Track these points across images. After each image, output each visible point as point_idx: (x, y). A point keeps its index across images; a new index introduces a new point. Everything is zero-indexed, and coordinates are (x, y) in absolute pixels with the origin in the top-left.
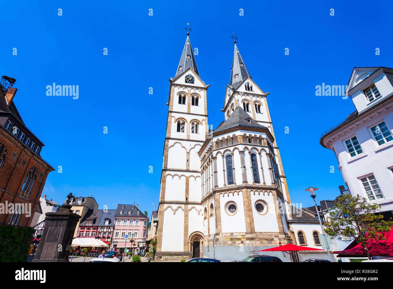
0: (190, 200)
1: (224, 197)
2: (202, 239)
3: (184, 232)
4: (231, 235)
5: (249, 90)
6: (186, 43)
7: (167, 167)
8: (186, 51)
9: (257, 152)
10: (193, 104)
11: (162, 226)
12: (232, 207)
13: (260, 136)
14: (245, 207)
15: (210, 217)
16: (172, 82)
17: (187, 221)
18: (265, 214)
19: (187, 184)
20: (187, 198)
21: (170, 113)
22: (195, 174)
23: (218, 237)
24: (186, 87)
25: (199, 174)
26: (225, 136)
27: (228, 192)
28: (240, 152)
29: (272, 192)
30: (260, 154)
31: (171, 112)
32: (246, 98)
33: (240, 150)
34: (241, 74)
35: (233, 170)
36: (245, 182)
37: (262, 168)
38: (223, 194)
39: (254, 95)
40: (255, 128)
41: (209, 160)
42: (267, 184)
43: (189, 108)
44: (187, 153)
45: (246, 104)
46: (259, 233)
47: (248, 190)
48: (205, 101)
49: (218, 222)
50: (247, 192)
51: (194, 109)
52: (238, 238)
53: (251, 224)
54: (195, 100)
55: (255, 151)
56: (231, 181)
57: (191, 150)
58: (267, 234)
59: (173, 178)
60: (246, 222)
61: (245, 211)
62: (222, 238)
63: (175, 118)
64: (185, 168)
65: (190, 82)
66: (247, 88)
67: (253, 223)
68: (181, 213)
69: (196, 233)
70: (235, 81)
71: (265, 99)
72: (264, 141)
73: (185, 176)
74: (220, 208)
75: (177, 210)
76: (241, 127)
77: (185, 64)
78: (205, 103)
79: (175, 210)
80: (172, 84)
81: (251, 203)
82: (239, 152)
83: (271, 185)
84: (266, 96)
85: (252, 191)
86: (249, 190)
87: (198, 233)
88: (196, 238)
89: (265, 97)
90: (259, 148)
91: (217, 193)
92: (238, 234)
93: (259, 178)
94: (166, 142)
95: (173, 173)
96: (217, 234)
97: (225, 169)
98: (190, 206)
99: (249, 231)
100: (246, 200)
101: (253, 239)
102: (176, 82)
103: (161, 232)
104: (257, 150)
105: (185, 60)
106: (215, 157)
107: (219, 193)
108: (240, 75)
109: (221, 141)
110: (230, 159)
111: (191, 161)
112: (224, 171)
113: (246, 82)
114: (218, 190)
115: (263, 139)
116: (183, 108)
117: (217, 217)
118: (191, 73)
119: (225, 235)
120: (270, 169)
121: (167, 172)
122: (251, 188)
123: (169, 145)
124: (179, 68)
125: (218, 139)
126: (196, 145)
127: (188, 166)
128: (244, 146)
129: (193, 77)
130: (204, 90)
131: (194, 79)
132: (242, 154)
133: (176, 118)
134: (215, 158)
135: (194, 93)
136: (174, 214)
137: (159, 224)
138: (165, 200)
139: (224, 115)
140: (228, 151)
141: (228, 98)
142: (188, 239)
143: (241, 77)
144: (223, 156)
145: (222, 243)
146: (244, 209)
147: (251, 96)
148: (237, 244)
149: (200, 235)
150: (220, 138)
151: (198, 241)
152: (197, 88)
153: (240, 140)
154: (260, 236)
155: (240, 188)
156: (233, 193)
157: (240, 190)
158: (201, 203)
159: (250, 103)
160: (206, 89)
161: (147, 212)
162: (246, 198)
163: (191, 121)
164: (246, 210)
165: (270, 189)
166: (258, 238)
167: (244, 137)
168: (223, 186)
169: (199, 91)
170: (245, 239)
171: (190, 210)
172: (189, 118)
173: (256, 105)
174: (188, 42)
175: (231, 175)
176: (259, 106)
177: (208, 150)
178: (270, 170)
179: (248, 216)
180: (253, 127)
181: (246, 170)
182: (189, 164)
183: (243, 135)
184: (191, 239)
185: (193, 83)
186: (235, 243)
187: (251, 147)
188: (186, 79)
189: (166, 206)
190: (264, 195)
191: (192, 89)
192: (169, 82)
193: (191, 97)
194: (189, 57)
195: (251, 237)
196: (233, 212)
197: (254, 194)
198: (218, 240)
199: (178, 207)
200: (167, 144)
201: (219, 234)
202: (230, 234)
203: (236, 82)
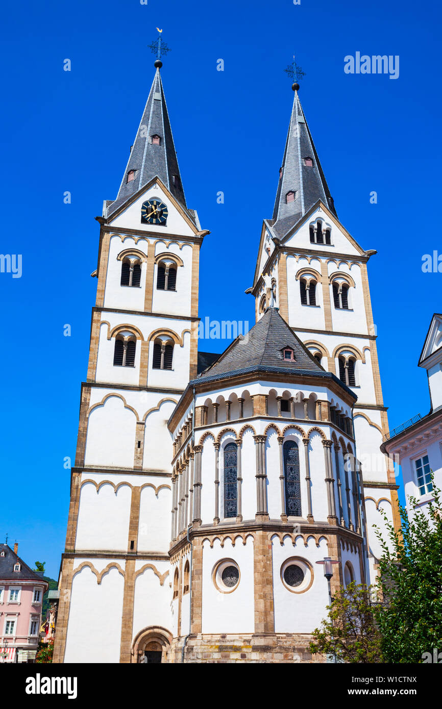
0: (141, 548)
1: (212, 547)
2: (167, 645)
3: (122, 628)
4: (221, 639)
5: (320, 241)
6: (152, 94)
7: (83, 463)
8: (150, 121)
9: (301, 438)
10: (160, 286)
11: (67, 612)
12: (230, 573)
13: (313, 396)
14: (256, 574)
15: (184, 593)
16: (106, 221)
17: (130, 600)
18: (304, 592)
19: (135, 506)
20: (132, 543)
21: (95, 314)
22: (157, 481)
23: (192, 643)
24: (144, 235)
25: (168, 481)
26: (226, 394)
27: (222, 537)
28: (257, 438)
29: (326, 538)
30: (307, 442)
31: (100, 310)
32: (308, 266)
33: (258, 434)
34: (302, 191)
35: (238, 482)
36: (263, 513)
37: (308, 479)
38: (211, 541)
39: (332, 257)
40: (298, 375)
41: (189, 450)
42: (317, 518)
43: (149, 299)
44: (138, 423)
45: (308, 283)
46: (285, 635)
47: (268, 533)
48: (193, 277)
49: (194, 608)
50: (264, 538)
51: (163, 300)
52: (236, 646)
53: (266, 614)
54: (167, 274)
55: (296, 435)
56: (231, 509)
57: (149, 417)
58: (303, 638)
59: (98, 491)
60: (256, 611)
61: (256, 583)
62: (201, 645)
63: (109, 326)
64: (130, 464)
65: (154, 220)
66: (315, 234)
67: (272, 612)
68: (115, 581)
69: (151, 631)
70: (286, 212)
71: (364, 267)
72: (320, 409)
73: (129, 485)
74: (202, 574)
75: (105, 573)
76: (263, 374)
77: (143, 164)
78: (193, 281)
79: (100, 572)
80: (104, 226)
81: (272, 565)
82: (255, 437)
83: (326, 520)
84: (368, 259)
85: (278, 536)
86: (270, 534)
87: (156, 630)
88: (152, 642)
89: (363, 262)
90: (306, 428)
91: (197, 538)
92: (237, 637)
93: (300, 502)
94: (83, 395)
95: (98, 478)
96: (191, 636)
97: (221, 479)
98: (139, 564)
99: (260, 632)
100: (261, 557)
101: (267, 649)
102: (115, 224)
103: (64, 629)
104: (301, 431)
105: (146, 149)
106: (199, 446)
107: (202, 539)
108: (300, 194)
109: (217, 405)
110: (233, 453)
111: (147, 446)
112: (217, 482)
113: (313, 218)
114: (199, 530)
115: (319, 402)
116: (133, 297)
117: (193, 596)
118: (158, 192)
119: (209, 638)
120: (328, 480)
121: (85, 476)
122: (276, 528)
123: (92, 403)
124: (129, 173)
125: (209, 400)
126: (162, 402)
127: (139, 458)
128: (267, 423)
129: (163, 206)
130: (193, 244)
131: (166, 210)
132: (262, 443)
133: (112, 327)
134: (199, 448)
135: (164, 254)
136: (99, 583)
137: (60, 608)
138: (76, 549)
139: (254, 304)
140: (229, 433)
141: (264, 258)
142: (132, 644)
143: (303, 200)
144: (217, 445)
145: (200, 656)
146: (255, 577)
147: (324, 260)
148: (233, 659)
149: (162, 635)
150: (214, 397)
151: (158, 650)
152: (175, 238)
153: (259, 408)
154: (286, 642)
155: (249, 529)
156: (233, 539)
157: (248, 533)
158: (168, 555)
159: (320, 279)
160: (198, 241)
161: (44, 563)
162: (261, 552)
163: (153, 335)
164: (257, 581)
165: (323, 531)
166: (281, 647)
167: (270, 398)
168: (212, 522)
169: (178, 247)
170: (251, 650)
171: (141, 572)
172: (147, 327)
173: (335, 286)
174: (157, 91)
175: (232, 495)
176: (345, 288)
177: (187, 423)
178: (328, 482)
179: (260, 597)
180: (295, 374)
181: (267, 483)
182: (142, 453)
183: (268, 394)
184: (139, 645)
185: (164, 223)
186: (229, 656)
187: (285, 425)
188: (143, 213)
189: (77, 562)
190: (306, 545)
191: (161, 241)
192: (98, 224)
193: (156, 266)
194: (157, 141)
195: (262, 644)
196: (230, 584)
197: (282, 544)
198: (192, 649)
199: (107, 566)
200: (85, 399)
201: (196, 637)
202: (218, 638)
203: (287, 215)
